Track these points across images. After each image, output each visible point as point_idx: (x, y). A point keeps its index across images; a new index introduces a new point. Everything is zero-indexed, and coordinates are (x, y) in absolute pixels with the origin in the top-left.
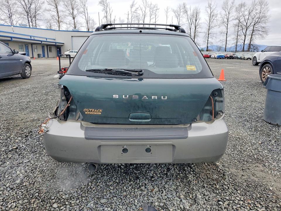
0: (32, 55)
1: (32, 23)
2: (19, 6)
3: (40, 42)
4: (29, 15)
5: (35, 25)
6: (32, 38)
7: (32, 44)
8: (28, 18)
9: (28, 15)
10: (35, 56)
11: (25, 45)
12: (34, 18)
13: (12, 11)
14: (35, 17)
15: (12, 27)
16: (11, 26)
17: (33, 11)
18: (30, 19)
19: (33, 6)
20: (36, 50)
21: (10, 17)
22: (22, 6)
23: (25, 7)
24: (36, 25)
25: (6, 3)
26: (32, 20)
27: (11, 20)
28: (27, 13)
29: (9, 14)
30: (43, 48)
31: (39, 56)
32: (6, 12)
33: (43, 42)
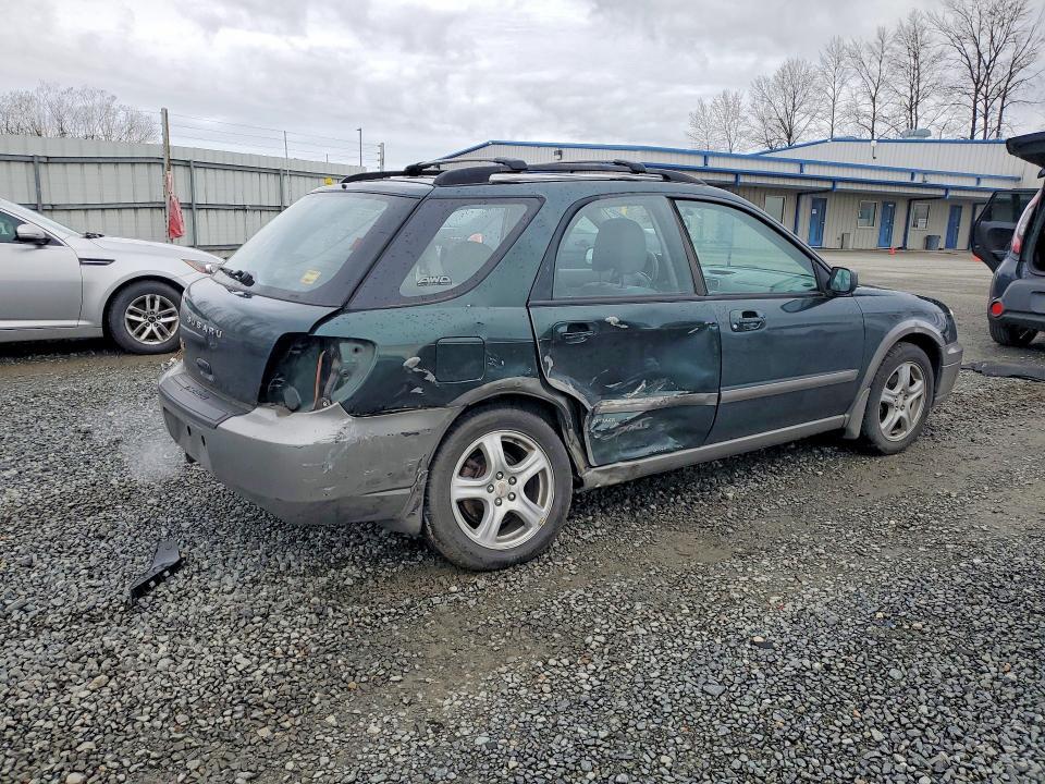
0: (902, 238)
1: (986, 118)
2: (952, 62)
3: (942, 193)
4: (984, 89)
5: (995, 124)
6: (918, 179)
7: (911, 200)
8: (975, 102)
9: (977, 91)
10: (916, 241)
11: (885, 205)
12: (999, 100)
13: (922, 85)
14: (1004, 94)
15: (874, 143)
16: (870, 141)
17: (999, 72)
18: (980, 106)
19: (1005, 57)
20: (921, 222)
21: (912, 107)
22: (964, 59)
23: (975, 62)
24: (999, 127)
25: (908, 59)
26: (987, 109)
27: (914, 116)
28: (976, 84)
29: (912, 98)
30: (957, 213)
31: (929, 242)
32: (902, 89)
33: (951, 193)
